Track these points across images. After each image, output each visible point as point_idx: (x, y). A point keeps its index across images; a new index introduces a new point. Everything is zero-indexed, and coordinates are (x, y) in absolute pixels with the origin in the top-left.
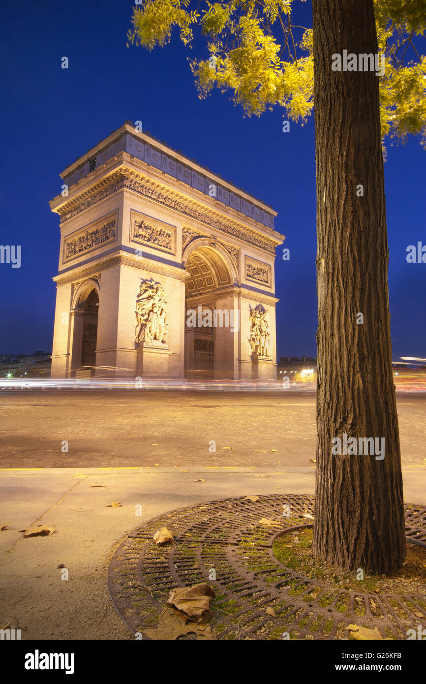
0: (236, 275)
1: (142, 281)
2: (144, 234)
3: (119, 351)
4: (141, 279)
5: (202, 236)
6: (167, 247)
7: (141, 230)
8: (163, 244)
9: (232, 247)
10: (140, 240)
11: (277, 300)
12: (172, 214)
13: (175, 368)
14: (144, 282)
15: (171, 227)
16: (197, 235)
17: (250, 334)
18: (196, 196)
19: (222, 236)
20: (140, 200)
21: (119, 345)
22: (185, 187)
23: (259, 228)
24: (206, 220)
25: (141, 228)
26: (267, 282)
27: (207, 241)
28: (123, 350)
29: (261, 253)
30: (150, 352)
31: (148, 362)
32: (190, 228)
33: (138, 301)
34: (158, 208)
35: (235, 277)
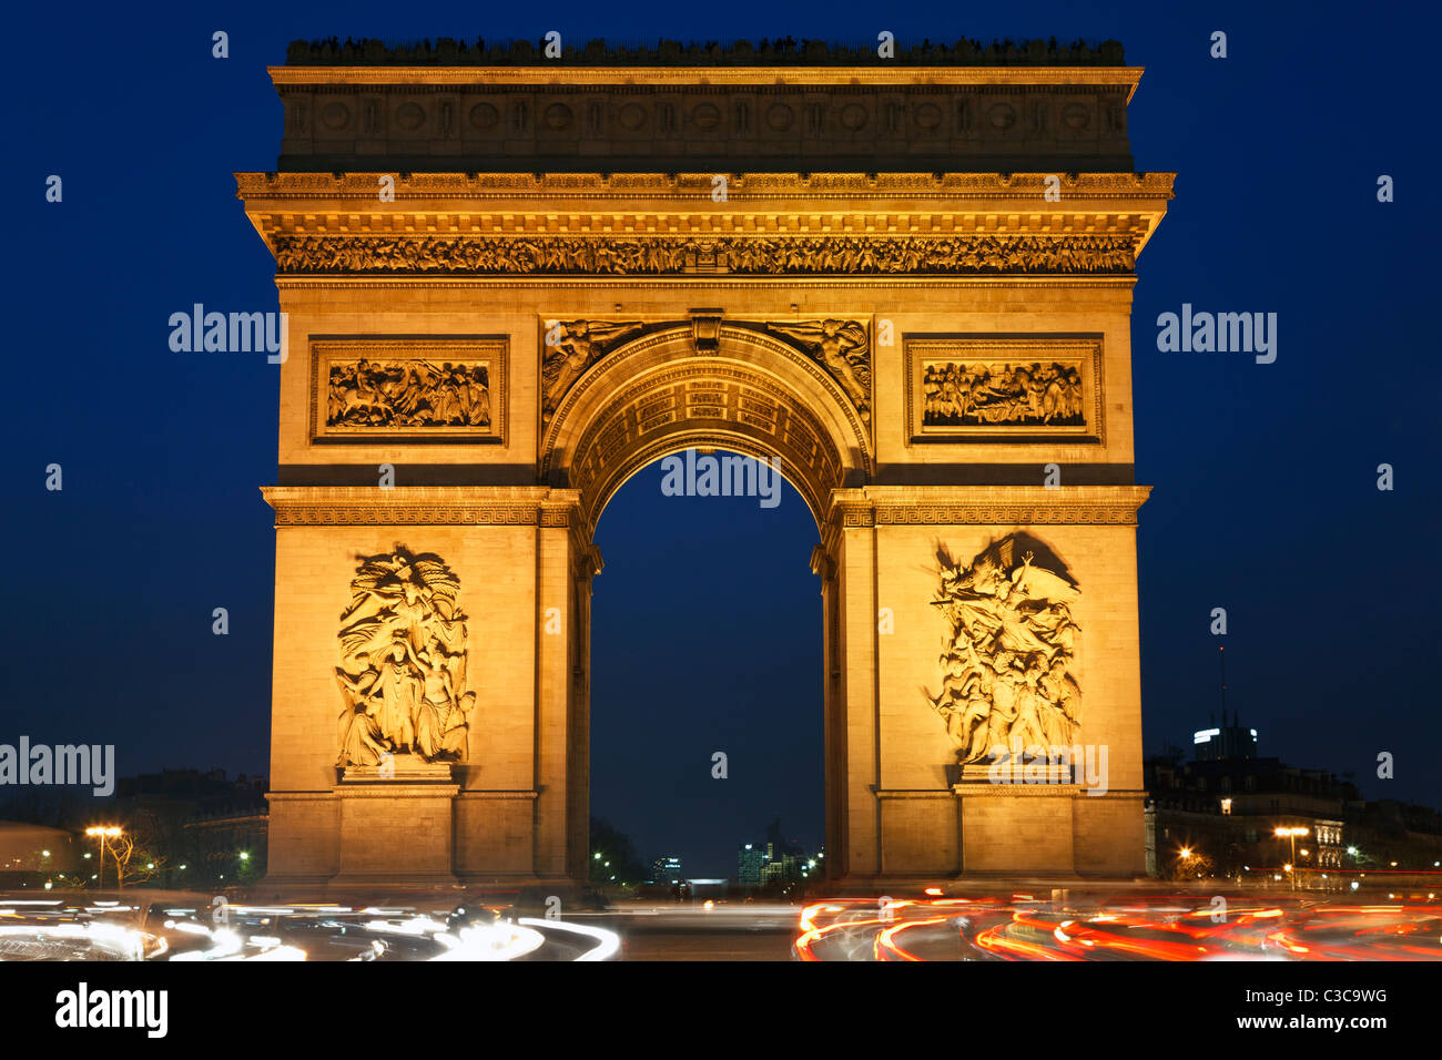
0: (857, 432)
1: (360, 564)
2: (368, 402)
3: (275, 800)
4: (358, 557)
5: (649, 329)
6: (467, 422)
7: (353, 393)
8: (449, 415)
9: (830, 321)
10: (349, 430)
11: (1137, 494)
12: (484, 295)
13: (509, 839)
14: (368, 564)
15: (479, 344)
16: (624, 330)
17: (943, 674)
18: (572, 197)
19: (750, 297)
20: (344, 296)
21: (276, 781)
22: (508, 184)
23: (969, 197)
24: (654, 262)
25: (356, 387)
26: (1078, 420)
27: (677, 339)
28: (291, 796)
29: (1020, 295)
30: (370, 797)
31: (361, 830)
32: (581, 315)
33: (343, 634)
34: (421, 295)
35: (854, 443)
